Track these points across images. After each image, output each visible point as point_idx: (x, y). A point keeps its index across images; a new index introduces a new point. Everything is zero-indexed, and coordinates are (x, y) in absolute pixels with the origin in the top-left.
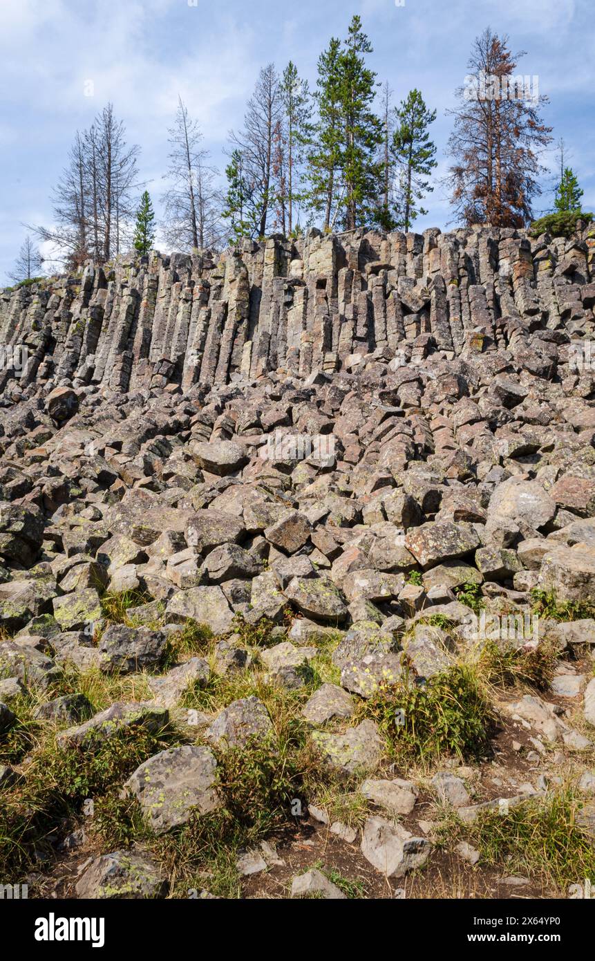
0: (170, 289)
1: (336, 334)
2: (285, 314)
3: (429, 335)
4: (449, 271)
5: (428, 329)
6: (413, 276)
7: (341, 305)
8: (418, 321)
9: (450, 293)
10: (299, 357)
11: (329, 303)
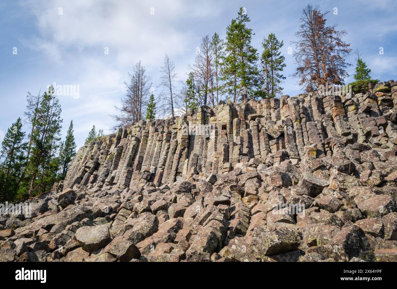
0: (153, 136)
1: (231, 153)
2: (207, 144)
3: (284, 150)
4: (294, 116)
5: (284, 147)
6: (275, 120)
7: (235, 137)
8: (277, 143)
9: (295, 127)
10: (211, 166)
11: (228, 137)
